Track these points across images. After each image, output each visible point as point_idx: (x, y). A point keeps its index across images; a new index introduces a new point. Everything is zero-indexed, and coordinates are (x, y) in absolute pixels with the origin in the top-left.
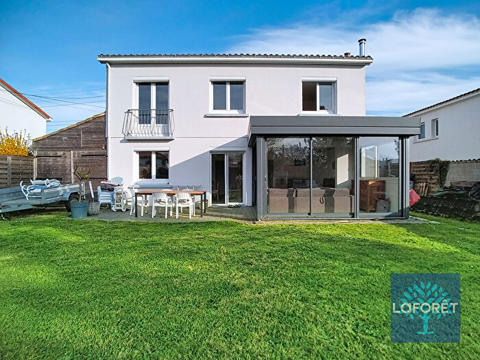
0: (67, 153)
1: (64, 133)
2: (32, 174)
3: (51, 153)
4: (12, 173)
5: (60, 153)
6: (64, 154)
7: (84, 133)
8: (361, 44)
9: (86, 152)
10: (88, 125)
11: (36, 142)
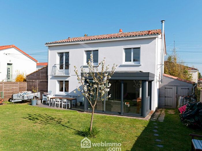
0: (36, 81)
1: (35, 73)
2: (26, 88)
3: (31, 81)
4: (19, 88)
5: (34, 81)
6: (35, 81)
7: (41, 73)
8: (162, 23)
9: (41, 81)
10: (42, 70)
11: (27, 76)
